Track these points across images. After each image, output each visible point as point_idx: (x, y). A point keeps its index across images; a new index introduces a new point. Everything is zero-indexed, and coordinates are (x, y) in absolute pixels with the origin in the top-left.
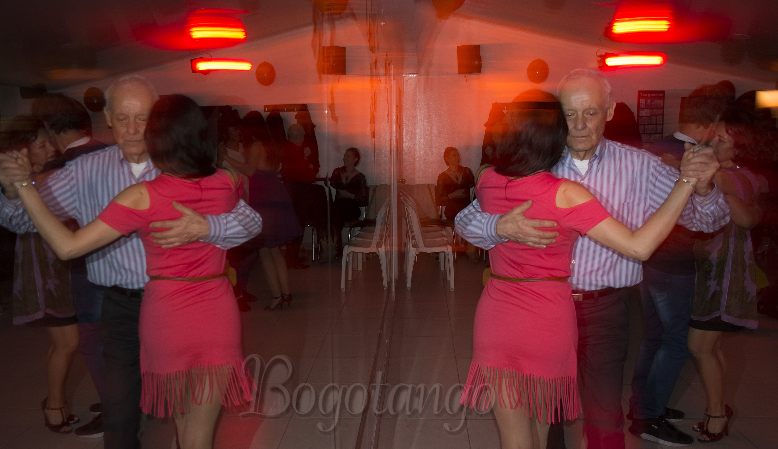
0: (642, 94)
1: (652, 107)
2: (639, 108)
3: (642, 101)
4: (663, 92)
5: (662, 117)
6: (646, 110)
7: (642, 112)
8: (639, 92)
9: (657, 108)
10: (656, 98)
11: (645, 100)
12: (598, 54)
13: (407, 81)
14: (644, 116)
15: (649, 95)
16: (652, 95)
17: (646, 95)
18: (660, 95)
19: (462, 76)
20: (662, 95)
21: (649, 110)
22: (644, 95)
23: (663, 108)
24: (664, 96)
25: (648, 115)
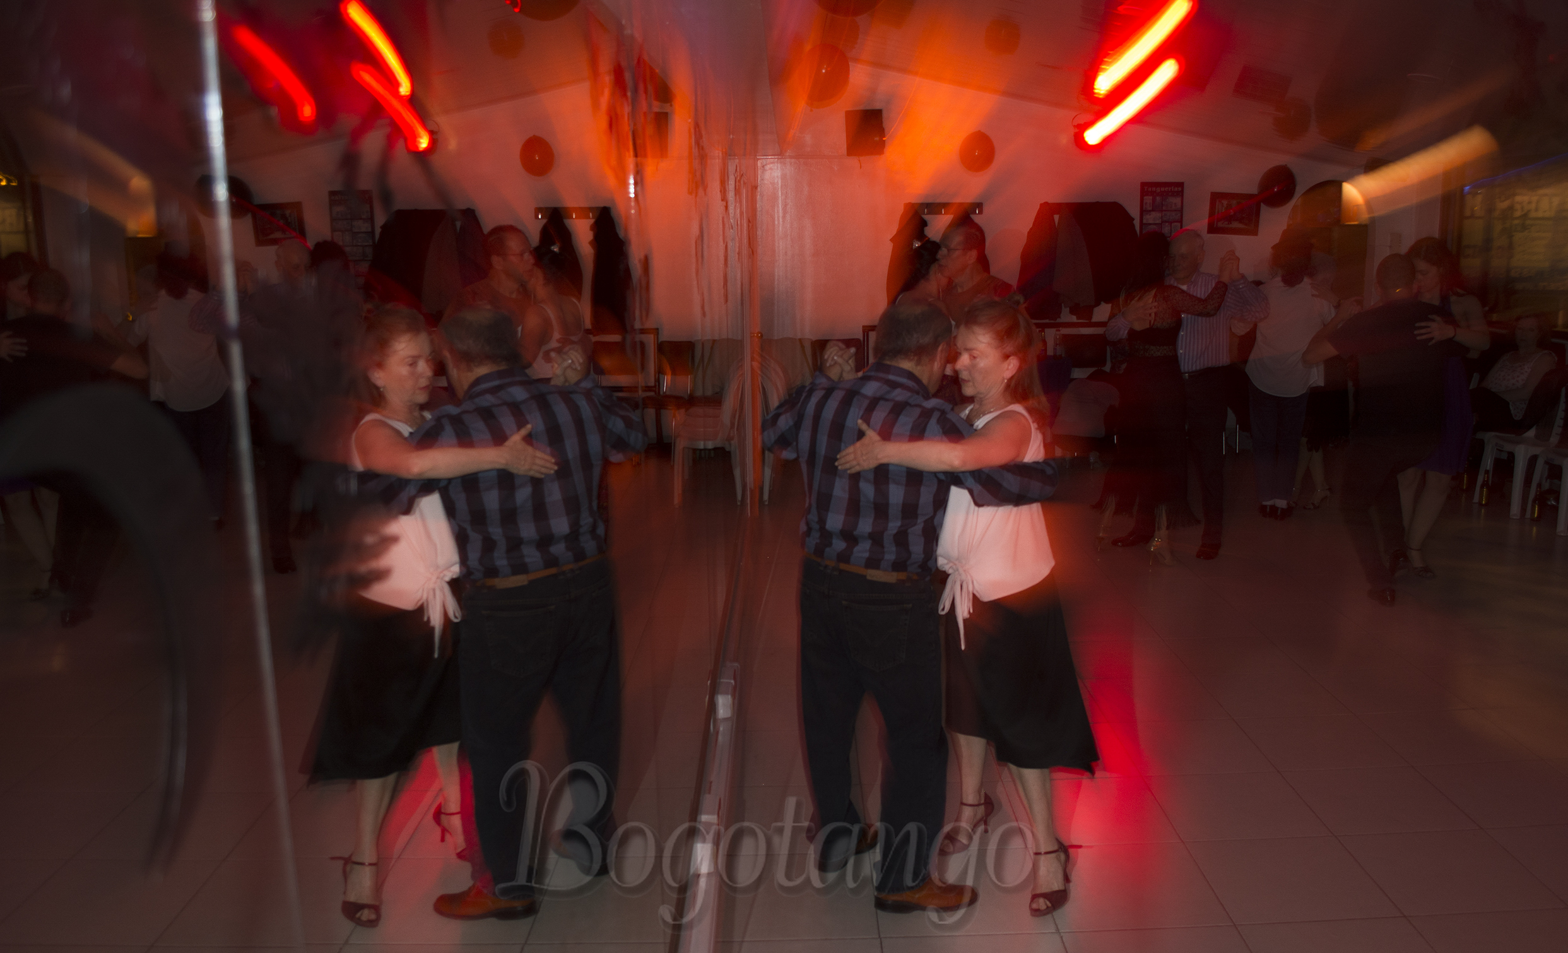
0: (1147, 188)
1: (1164, 208)
2: (1143, 212)
3: (1148, 199)
4: (1181, 185)
5: (1179, 224)
6: (1154, 214)
7: (1148, 216)
8: (1143, 185)
9: (1171, 211)
10: (1170, 194)
11: (1151, 197)
12: (1076, 123)
13: (763, 167)
14: (1150, 224)
15: (1158, 190)
16: (1163, 189)
17: (1154, 189)
18: (1176, 189)
19: (853, 161)
20: (1180, 189)
21: (1159, 215)
22: (1150, 189)
23: (1181, 210)
24: (1182, 191)
25: (1157, 222)
